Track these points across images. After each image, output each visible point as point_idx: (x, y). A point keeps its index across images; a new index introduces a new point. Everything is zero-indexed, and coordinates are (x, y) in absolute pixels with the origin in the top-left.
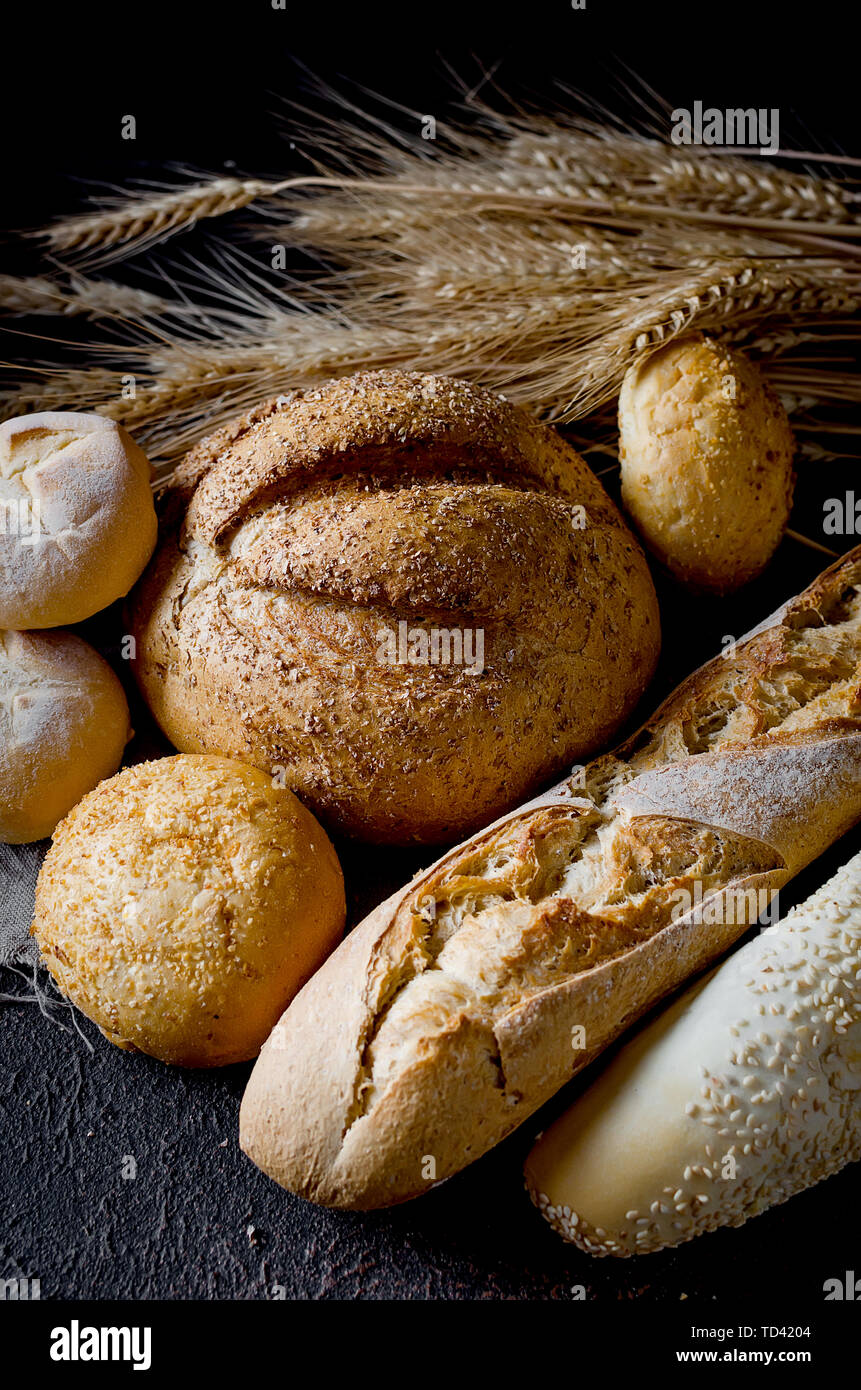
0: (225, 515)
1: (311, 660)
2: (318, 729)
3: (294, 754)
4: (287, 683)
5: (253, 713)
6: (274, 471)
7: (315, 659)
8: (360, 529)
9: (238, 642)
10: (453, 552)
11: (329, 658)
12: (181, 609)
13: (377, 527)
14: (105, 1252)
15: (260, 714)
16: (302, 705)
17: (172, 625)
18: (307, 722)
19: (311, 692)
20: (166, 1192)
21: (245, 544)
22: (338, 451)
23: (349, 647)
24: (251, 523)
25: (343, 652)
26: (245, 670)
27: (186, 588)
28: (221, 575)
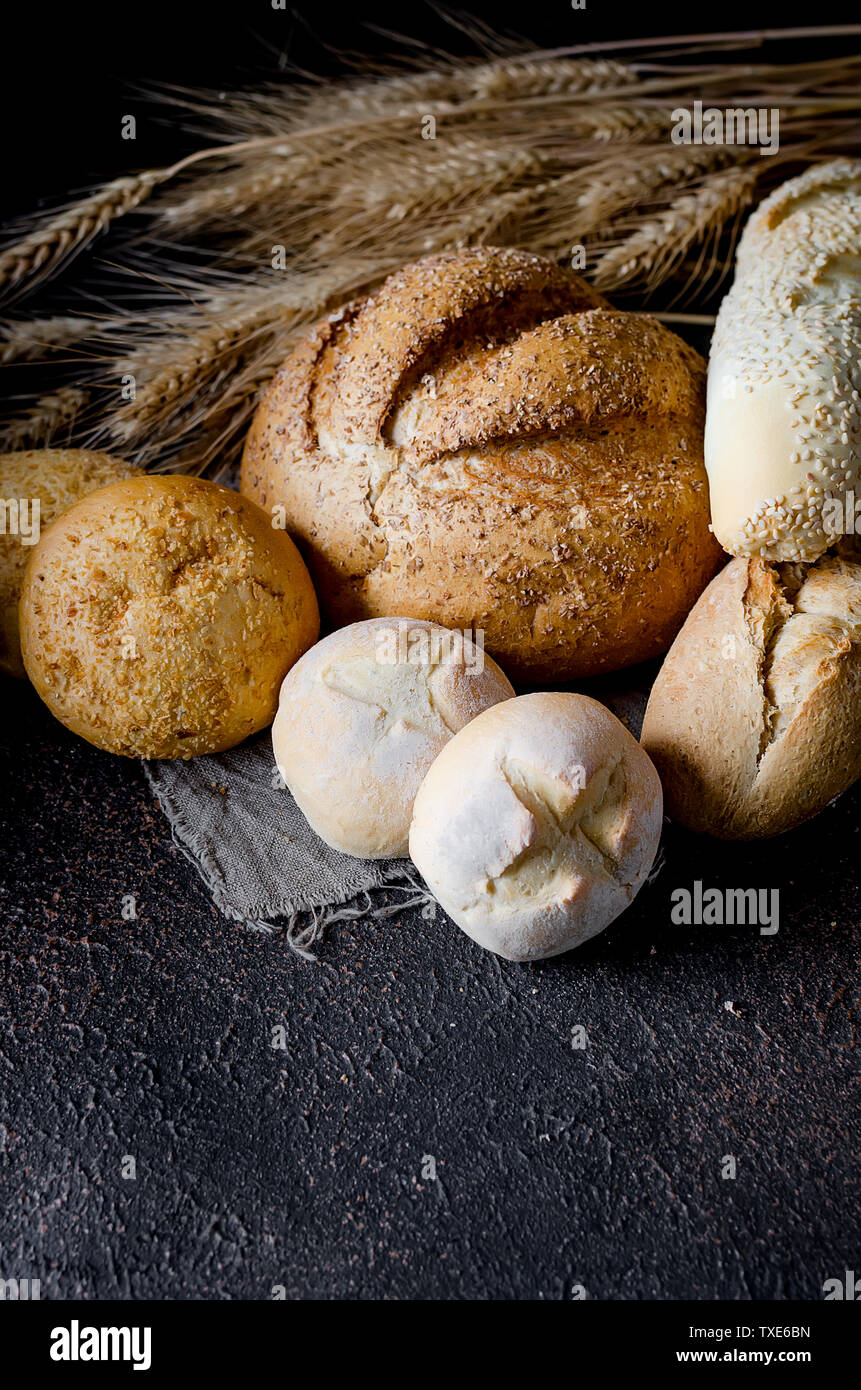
0: (380, 407)
1: (533, 498)
2: (567, 556)
3: (544, 593)
4: (524, 524)
5: (497, 565)
6: (411, 352)
7: (536, 495)
8: (532, 364)
9: (456, 507)
10: (616, 361)
11: (546, 491)
12: (372, 506)
13: (544, 359)
14: (621, 1075)
15: (505, 563)
16: (546, 539)
17: (371, 524)
18: (555, 552)
19: (549, 524)
20: (634, 1007)
21: (407, 428)
22: (456, 319)
23: (560, 476)
24: (406, 408)
25: (556, 482)
26: (477, 529)
27: (369, 486)
28: (399, 462)
